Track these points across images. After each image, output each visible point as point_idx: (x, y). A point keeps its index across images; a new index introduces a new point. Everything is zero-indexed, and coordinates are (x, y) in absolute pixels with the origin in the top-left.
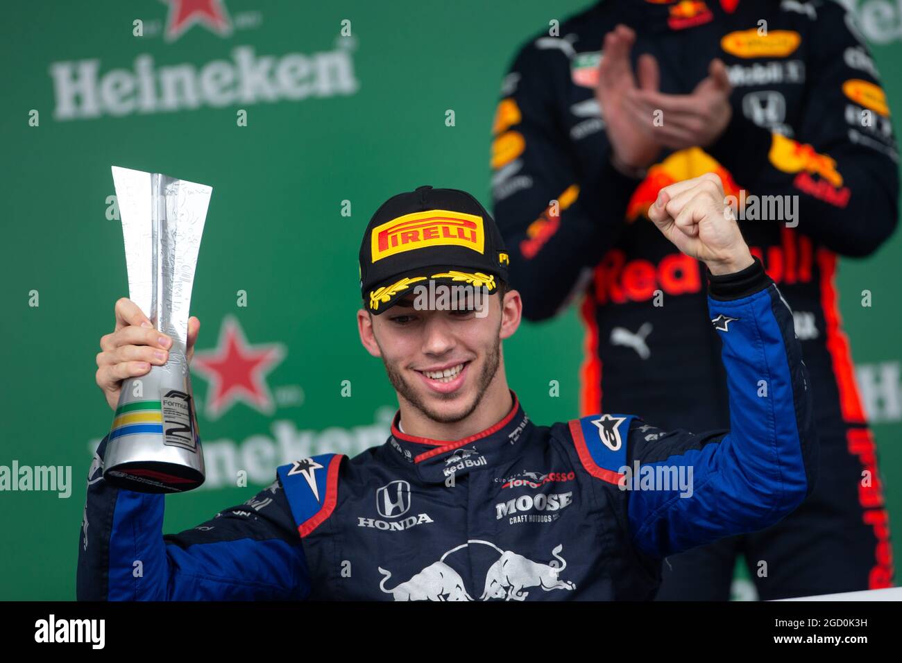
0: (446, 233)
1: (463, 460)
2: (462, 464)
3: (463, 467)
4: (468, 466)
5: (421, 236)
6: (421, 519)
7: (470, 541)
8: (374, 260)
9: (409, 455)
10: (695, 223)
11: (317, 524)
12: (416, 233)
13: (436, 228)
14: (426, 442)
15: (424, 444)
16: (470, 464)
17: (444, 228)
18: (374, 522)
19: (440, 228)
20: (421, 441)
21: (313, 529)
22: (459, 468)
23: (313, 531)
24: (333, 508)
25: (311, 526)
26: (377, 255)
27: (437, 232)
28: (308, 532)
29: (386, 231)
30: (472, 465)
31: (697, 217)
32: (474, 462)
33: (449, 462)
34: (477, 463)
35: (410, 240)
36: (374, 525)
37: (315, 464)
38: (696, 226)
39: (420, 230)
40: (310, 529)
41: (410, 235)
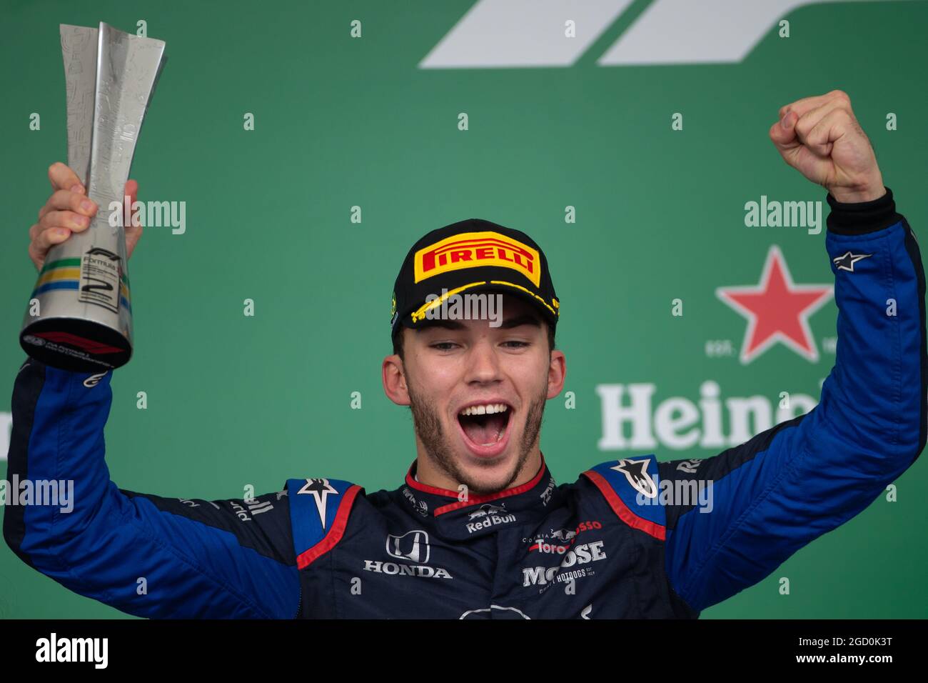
0: (502, 255)
1: (490, 516)
2: (488, 521)
3: (490, 524)
4: (495, 523)
5: (474, 256)
6: (438, 573)
7: (493, 606)
8: (417, 281)
9: (425, 507)
10: (831, 141)
11: (317, 555)
12: (470, 253)
13: (492, 249)
14: (446, 494)
15: (444, 496)
16: (497, 521)
17: (499, 250)
18: (382, 566)
19: (495, 249)
20: (441, 493)
21: (312, 560)
22: (486, 526)
23: (312, 563)
24: (338, 540)
25: (310, 557)
26: (420, 275)
27: (492, 253)
28: (307, 564)
29: (433, 252)
30: (500, 522)
31: (833, 135)
32: (503, 518)
33: (473, 516)
34: (505, 520)
35: (461, 259)
36: (382, 569)
37: (329, 487)
38: (830, 145)
39: (473, 250)
40: (308, 560)
41: (461, 254)
